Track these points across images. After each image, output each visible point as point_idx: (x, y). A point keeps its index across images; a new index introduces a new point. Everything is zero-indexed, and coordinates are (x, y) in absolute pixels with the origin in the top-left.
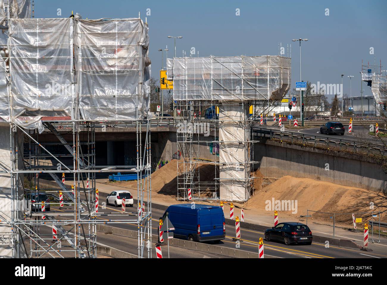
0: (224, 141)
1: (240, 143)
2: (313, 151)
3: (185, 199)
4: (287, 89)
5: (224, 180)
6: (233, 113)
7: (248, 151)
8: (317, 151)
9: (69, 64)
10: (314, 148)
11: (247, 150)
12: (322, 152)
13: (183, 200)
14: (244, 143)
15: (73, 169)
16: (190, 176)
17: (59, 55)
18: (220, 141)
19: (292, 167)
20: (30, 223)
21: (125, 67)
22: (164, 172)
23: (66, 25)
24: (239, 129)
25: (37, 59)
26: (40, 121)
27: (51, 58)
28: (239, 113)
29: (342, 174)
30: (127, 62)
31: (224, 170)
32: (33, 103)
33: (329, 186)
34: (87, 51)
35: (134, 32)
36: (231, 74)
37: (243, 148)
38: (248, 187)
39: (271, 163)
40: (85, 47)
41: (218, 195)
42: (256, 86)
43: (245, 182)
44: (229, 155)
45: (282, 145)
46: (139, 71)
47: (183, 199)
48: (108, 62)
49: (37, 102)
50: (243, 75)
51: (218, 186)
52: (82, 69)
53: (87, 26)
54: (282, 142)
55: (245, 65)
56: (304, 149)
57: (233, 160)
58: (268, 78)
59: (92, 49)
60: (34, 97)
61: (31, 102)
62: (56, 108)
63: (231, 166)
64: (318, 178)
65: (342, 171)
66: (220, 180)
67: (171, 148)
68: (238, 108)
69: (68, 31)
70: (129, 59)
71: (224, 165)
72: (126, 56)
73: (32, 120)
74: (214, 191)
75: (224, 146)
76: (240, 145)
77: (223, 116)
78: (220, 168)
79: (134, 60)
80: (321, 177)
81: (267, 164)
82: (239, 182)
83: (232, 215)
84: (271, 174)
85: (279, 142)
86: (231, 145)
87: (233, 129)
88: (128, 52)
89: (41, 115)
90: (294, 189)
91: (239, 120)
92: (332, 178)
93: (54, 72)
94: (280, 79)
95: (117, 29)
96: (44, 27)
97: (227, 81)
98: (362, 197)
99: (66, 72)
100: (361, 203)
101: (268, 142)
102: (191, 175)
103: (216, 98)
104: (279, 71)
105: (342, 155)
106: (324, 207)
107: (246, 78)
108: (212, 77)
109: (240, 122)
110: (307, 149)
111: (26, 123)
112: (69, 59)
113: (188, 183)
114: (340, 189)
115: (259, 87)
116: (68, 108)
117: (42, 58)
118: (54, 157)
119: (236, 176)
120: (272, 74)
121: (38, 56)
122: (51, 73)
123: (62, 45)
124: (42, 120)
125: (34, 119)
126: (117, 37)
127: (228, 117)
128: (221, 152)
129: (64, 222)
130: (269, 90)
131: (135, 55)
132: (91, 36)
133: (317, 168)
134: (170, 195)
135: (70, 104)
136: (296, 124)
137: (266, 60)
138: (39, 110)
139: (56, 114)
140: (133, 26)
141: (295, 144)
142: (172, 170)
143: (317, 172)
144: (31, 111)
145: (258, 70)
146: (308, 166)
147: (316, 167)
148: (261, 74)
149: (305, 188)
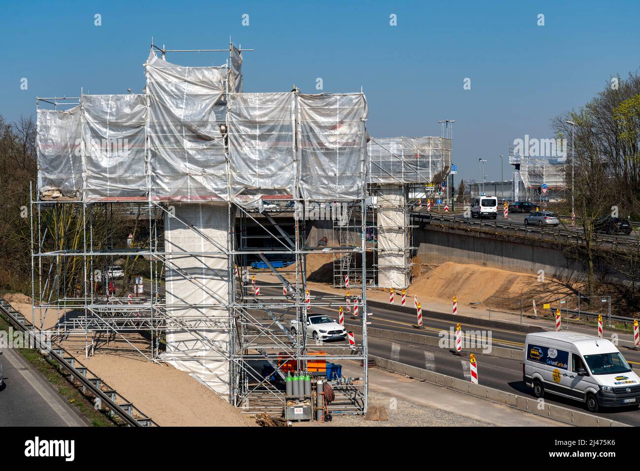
0: (383, 226)
1: (399, 228)
2: (479, 236)
3: (341, 286)
4: (448, 172)
5: (383, 266)
6: (393, 197)
7: (407, 237)
8: (483, 235)
9: (292, 141)
10: (480, 233)
11: (407, 235)
12: (489, 236)
13: (339, 288)
14: (403, 228)
15: (295, 250)
16: (346, 262)
17: (280, 131)
18: (378, 225)
19: (455, 253)
20: (248, 306)
21: (347, 144)
22: (311, 259)
23: (287, 100)
24: (398, 213)
25: (257, 135)
26: (261, 200)
27: (272, 134)
28: (398, 197)
29: (512, 260)
30: (348, 139)
31: (382, 257)
32: (253, 181)
33: (499, 272)
34: (307, 127)
35: (356, 107)
36: (390, 156)
37: (402, 233)
38: (408, 273)
39: (431, 250)
40: (305, 123)
41: (377, 283)
42: (417, 169)
43: (405, 269)
44: (388, 241)
45: (444, 230)
46: (361, 148)
47: (339, 286)
48: (329, 139)
49: (257, 180)
50: (403, 157)
51: (377, 273)
52: (302, 146)
53: (306, 101)
54: (443, 227)
55: (405, 147)
56: (469, 234)
57: (393, 246)
58: (430, 160)
59: (313, 125)
60: (254, 175)
61: (251, 180)
62: (277, 187)
63: (390, 252)
64: (485, 264)
65: (512, 258)
66: (379, 267)
67: (317, 234)
68: (397, 191)
69: (289, 106)
70: (351, 136)
71: (383, 251)
72: (348, 132)
73: (252, 199)
74: (372, 278)
75: (383, 231)
76: (399, 230)
77: (382, 200)
78: (379, 254)
79: (356, 137)
80: (488, 263)
81: (426, 250)
82: (398, 269)
83: (403, 302)
84: (431, 260)
85: (441, 227)
86: (390, 230)
87: (392, 214)
88: (350, 128)
89: (261, 193)
90: (460, 276)
91: (398, 204)
92: (500, 264)
93: (274, 149)
94: (442, 161)
95: (338, 104)
96: (264, 102)
97: (386, 164)
98: (534, 284)
99: (288, 149)
100: (534, 290)
101: (428, 227)
102: (348, 261)
103: (375, 181)
104: (441, 153)
105: (512, 239)
106: (495, 294)
107: (407, 160)
108: (370, 160)
109: (400, 206)
110: (472, 234)
111: (246, 202)
112: (291, 136)
113: (345, 270)
114: (511, 275)
115: (420, 170)
116: (289, 186)
117: (262, 134)
118: (276, 238)
119: (395, 262)
120: (434, 156)
121: (257, 132)
122: (271, 150)
123: (284, 120)
124: (262, 199)
125: (255, 198)
126: (338, 112)
127: (387, 201)
128: (380, 237)
129: (282, 305)
130: (430, 173)
131: (357, 132)
132: (311, 111)
133: (483, 254)
134: (320, 282)
135: (292, 183)
136: (446, 208)
137: (427, 141)
138: (260, 188)
139: (277, 193)
140: (355, 101)
141: (459, 229)
142: (320, 257)
143: (483, 257)
144: (250, 190)
145: (419, 152)
146: (473, 252)
147: (481, 253)
148: (422, 156)
149: (472, 274)
